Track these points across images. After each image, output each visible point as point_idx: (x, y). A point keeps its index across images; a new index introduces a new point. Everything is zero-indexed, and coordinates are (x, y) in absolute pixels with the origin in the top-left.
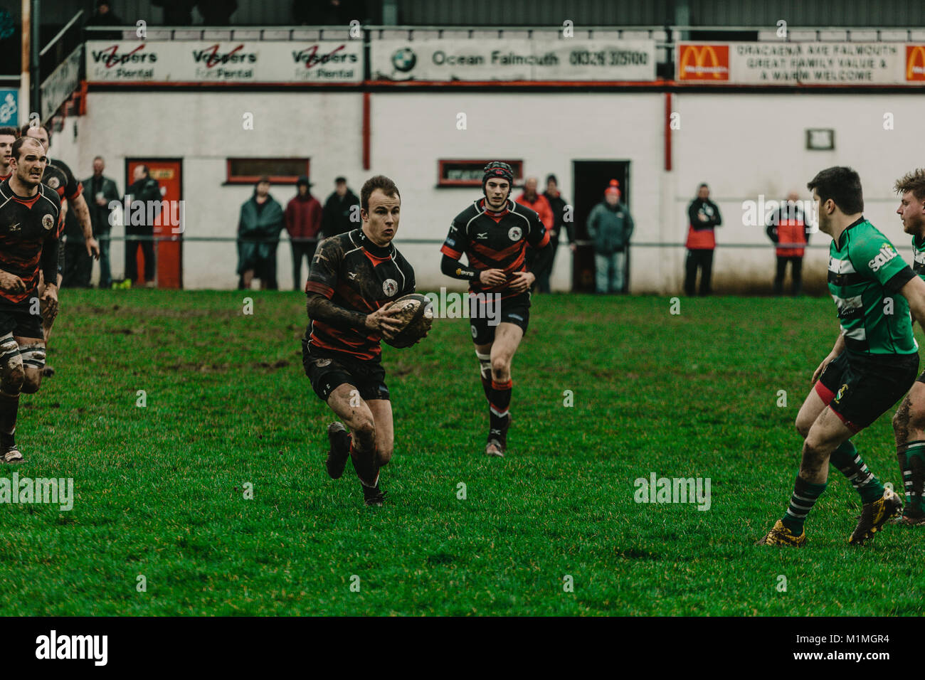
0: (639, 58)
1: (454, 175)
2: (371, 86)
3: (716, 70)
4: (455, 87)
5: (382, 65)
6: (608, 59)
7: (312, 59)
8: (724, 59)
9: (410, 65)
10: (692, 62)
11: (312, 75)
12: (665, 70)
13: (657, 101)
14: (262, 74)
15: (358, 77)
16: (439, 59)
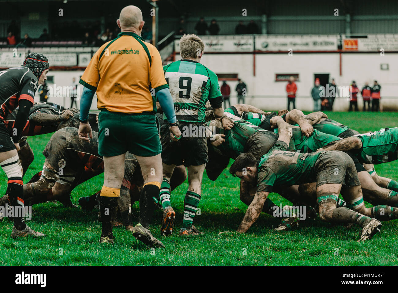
0: (332, 44)
1: (280, 78)
2: (256, 52)
3: (354, 47)
4: (280, 52)
5: (259, 47)
6: (323, 44)
7: (239, 45)
8: (356, 43)
9: (267, 46)
10: (347, 44)
11: (239, 49)
12: (340, 47)
13: (337, 56)
14: (225, 49)
15: (252, 50)
16: (275, 44)
